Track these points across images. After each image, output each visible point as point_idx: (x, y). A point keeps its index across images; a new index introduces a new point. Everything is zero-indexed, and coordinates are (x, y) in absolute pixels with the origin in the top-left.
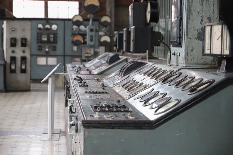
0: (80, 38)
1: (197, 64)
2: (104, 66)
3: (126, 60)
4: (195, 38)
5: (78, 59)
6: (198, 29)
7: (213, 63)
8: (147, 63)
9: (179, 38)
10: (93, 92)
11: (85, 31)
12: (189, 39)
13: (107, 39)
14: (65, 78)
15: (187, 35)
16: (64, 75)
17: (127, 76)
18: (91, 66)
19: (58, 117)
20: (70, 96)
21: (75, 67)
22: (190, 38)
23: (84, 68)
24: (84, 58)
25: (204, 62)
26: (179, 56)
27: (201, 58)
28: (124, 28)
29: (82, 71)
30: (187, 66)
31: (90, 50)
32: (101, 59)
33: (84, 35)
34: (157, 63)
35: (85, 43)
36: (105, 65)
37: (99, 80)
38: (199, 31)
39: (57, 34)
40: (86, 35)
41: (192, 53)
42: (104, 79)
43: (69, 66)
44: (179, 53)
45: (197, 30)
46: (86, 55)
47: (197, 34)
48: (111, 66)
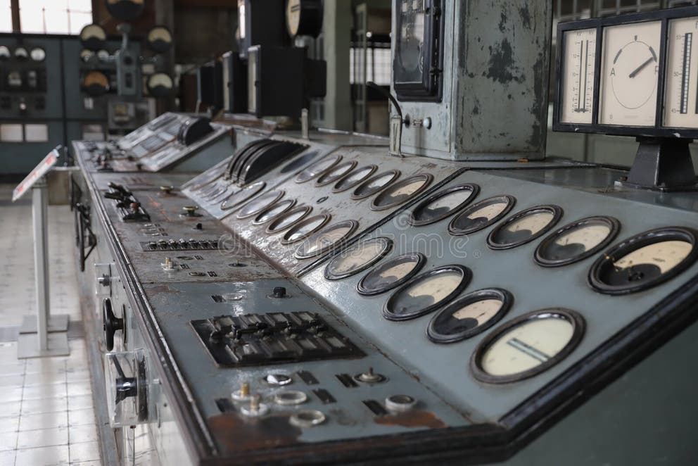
0: (100, 80)
1: (489, 152)
2: (171, 149)
3: (231, 134)
4: (484, 74)
5: (97, 128)
6: (494, 47)
7: (532, 148)
8: (308, 147)
9: (431, 74)
10: (175, 245)
11: (113, 63)
12: (467, 77)
13: (163, 80)
14: (73, 182)
15: (462, 64)
16: (70, 173)
17: (259, 183)
18: (134, 147)
19: (60, 278)
20: (93, 240)
21: (96, 149)
22: (470, 72)
23: (118, 152)
24: (113, 126)
25: (509, 145)
26: (429, 127)
27: (501, 134)
28: (225, 52)
29: (116, 163)
30: (461, 159)
31: (127, 107)
32: (157, 128)
33: (109, 72)
34: (344, 146)
35: (113, 91)
36: (176, 147)
37: (172, 192)
38: (495, 53)
39: (44, 70)
40: (114, 72)
41: (475, 119)
42: (185, 188)
43: (79, 147)
44: (430, 119)
45: (490, 48)
46: (117, 119)
47: (491, 61)
48: (192, 148)
